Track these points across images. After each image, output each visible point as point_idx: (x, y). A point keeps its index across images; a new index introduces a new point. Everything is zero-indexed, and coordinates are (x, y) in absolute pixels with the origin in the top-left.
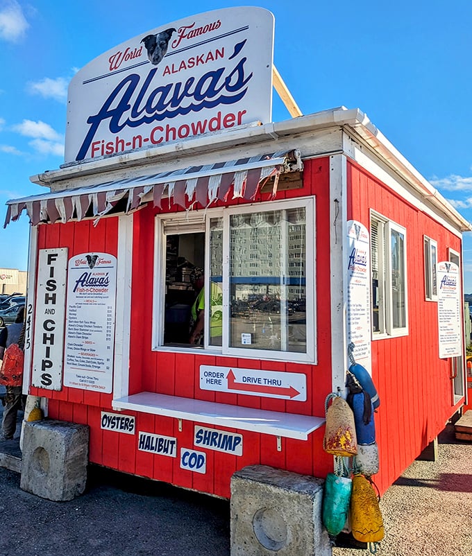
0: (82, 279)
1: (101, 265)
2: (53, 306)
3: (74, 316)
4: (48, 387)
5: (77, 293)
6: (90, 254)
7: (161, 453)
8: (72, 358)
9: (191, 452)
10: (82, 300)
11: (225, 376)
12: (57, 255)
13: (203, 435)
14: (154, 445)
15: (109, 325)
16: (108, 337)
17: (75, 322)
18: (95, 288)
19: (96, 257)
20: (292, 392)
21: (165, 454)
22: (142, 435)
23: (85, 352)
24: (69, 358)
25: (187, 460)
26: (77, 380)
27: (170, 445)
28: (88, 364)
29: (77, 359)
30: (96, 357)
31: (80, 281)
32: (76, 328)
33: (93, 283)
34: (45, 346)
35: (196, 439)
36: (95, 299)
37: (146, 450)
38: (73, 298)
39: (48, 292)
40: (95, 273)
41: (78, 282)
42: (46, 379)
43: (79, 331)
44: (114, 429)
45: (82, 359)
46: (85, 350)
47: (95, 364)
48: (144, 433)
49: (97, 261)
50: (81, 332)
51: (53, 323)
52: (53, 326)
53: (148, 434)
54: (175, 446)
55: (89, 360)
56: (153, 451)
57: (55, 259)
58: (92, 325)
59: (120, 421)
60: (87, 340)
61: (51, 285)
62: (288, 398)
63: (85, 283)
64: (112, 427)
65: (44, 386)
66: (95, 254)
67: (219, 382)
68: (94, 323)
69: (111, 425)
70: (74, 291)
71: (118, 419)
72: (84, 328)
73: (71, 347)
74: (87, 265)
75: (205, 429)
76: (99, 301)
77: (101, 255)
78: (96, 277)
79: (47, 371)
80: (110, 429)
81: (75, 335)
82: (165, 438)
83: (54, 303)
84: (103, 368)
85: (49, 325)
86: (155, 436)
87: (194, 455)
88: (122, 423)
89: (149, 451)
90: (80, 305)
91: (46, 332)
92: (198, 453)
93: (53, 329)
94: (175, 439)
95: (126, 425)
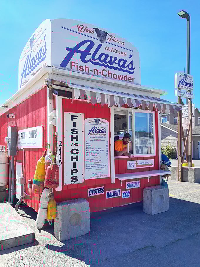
0: (93, 129)
1: (101, 124)
2: (77, 142)
3: (89, 146)
4: (76, 183)
5: (90, 136)
6: (96, 118)
7: (116, 196)
8: (89, 166)
9: (125, 192)
10: (93, 139)
11: (135, 163)
12: (77, 116)
13: (129, 185)
14: (113, 195)
15: (107, 149)
16: (107, 154)
17: (90, 149)
18: (100, 133)
19: (99, 120)
20: (151, 165)
21: (117, 196)
22: (107, 193)
23: (96, 162)
24: (87, 166)
25: (124, 195)
26: (93, 175)
27: (119, 192)
28: (98, 167)
29: (92, 166)
30: (102, 163)
31: (91, 130)
32: (91, 151)
33: (98, 131)
34: (73, 162)
35: (127, 187)
36: (100, 139)
37: (110, 198)
38: (88, 138)
39: (72, 135)
40: (99, 127)
41: (90, 131)
42: (74, 179)
43: (92, 153)
44: (96, 194)
45: (95, 165)
46: (96, 161)
47: (101, 167)
48: (108, 192)
49: (100, 122)
50: (94, 153)
51: (77, 150)
52: (77, 151)
53: (110, 191)
54: (120, 192)
55: (98, 165)
56: (113, 197)
57: (76, 118)
58: (99, 149)
59: (98, 190)
60: (97, 156)
61: (74, 131)
62: (150, 166)
63: (94, 131)
64: (94, 194)
65: (73, 183)
66: (98, 119)
67: (133, 166)
68: (100, 149)
69: (93, 193)
70: (89, 135)
71: (97, 190)
72: (95, 151)
73: (88, 160)
74: (95, 123)
75: (129, 182)
76: (102, 139)
77: (101, 120)
78: (100, 129)
79: (75, 175)
80: (93, 195)
81: (90, 155)
82: (116, 190)
83: (77, 140)
84: (105, 167)
85: (75, 151)
86: (113, 191)
87: (126, 192)
88: (99, 191)
89: (111, 197)
90: (92, 141)
91: (72, 155)
92: (128, 191)
93: (77, 153)
94: (120, 189)
95: (101, 191)
